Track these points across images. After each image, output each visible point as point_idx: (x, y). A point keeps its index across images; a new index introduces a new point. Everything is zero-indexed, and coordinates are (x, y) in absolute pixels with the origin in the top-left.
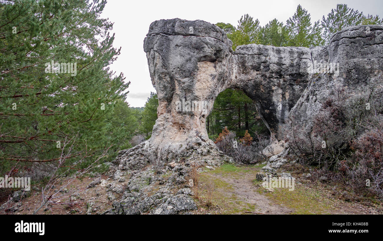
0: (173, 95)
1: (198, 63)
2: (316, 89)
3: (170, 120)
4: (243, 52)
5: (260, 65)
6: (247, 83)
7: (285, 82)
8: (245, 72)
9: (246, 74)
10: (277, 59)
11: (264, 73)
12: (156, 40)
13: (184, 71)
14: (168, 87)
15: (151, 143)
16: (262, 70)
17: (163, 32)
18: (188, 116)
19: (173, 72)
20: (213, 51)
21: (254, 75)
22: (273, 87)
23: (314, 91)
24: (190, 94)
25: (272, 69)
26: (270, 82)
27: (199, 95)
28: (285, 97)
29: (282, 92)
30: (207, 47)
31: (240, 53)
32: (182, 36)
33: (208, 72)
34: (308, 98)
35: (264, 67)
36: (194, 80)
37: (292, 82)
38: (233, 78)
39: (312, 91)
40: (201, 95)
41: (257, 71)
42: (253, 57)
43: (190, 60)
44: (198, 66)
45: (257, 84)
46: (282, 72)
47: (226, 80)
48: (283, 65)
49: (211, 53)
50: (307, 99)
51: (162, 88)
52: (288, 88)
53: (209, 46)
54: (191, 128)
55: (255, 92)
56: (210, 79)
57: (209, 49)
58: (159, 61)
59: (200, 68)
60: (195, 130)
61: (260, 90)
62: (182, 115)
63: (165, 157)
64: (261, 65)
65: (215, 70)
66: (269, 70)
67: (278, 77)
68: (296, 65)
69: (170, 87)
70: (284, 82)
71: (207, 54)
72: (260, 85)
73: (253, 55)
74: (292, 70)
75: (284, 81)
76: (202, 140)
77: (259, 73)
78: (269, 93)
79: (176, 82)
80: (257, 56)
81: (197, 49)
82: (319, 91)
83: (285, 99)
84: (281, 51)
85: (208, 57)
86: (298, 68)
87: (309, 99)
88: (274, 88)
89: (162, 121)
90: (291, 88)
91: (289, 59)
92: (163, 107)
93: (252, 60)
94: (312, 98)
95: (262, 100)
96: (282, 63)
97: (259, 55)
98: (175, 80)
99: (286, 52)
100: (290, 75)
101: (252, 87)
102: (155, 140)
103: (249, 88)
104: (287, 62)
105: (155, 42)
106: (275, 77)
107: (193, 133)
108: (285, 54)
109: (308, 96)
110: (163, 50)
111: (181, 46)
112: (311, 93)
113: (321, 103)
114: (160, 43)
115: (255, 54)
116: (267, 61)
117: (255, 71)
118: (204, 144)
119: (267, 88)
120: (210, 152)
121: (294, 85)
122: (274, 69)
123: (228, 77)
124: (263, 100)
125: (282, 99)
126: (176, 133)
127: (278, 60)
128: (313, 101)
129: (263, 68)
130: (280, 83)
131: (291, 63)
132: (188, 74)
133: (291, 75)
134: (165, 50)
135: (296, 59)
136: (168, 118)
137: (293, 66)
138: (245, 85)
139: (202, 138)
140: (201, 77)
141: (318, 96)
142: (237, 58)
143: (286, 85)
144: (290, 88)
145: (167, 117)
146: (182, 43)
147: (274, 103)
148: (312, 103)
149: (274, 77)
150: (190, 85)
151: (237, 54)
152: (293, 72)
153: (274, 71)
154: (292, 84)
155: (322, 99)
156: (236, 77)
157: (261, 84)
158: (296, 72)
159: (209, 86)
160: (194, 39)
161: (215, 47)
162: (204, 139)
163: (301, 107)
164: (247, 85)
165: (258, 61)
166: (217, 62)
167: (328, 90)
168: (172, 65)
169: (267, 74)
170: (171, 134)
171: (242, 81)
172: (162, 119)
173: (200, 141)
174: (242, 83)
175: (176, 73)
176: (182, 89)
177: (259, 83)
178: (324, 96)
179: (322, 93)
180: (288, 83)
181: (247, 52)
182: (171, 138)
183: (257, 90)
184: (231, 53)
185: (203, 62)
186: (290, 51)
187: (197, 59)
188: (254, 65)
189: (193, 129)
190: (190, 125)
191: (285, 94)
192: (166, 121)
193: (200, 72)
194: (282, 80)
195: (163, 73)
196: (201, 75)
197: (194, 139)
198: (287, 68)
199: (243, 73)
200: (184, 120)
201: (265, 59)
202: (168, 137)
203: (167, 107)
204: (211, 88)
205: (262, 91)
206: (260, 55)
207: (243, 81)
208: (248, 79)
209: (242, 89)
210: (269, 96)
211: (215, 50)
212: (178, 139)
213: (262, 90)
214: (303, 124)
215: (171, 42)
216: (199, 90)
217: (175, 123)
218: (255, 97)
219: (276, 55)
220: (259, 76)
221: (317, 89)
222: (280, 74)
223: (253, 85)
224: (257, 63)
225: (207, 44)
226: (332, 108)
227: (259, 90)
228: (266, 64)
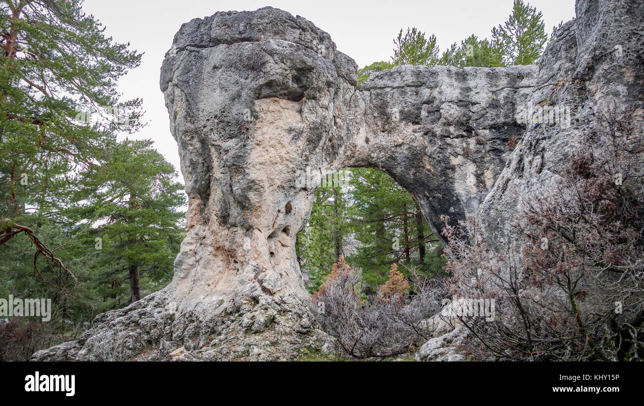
0: (210, 183)
1: (256, 102)
2: (541, 134)
3: (208, 241)
4: (380, 83)
5: (419, 109)
6: (393, 152)
7: (481, 144)
8: (386, 127)
9: (390, 132)
10: (458, 91)
11: (429, 126)
12: (179, 63)
13: (228, 122)
14: (199, 163)
15: (167, 297)
16: (423, 120)
17: (193, 44)
18: (240, 231)
19: (205, 127)
20: (286, 70)
21: (409, 134)
22: (452, 158)
23: (537, 142)
24: (240, 177)
25: (446, 115)
26: (446, 146)
27: (259, 179)
28: (483, 182)
29: (475, 169)
30: (272, 61)
31: (376, 87)
32: (225, 45)
33: (281, 123)
34: (521, 166)
35: (429, 112)
36: (249, 142)
37: (499, 144)
38: (359, 140)
39: (531, 144)
40: (265, 178)
41: (415, 123)
42: (403, 93)
43: (239, 96)
44: (257, 109)
45: (416, 155)
46: (470, 122)
47: (340, 146)
48: (474, 104)
49: (282, 74)
50: (519, 168)
51: (189, 167)
52: (488, 158)
53: (276, 57)
54: (246, 258)
55: (414, 174)
56: (287, 138)
57: (277, 66)
58: (181, 107)
59: (262, 115)
60: (254, 263)
61: (424, 167)
62: (229, 228)
63: (179, 333)
64: (421, 109)
65: (299, 117)
66: (441, 117)
67: (464, 134)
68: (506, 104)
69: (203, 163)
70: (478, 146)
71: (272, 78)
72: (422, 157)
73: (403, 87)
74: (496, 115)
75: (479, 143)
76: (265, 290)
77: (419, 129)
78: (444, 173)
79: (213, 150)
80: (413, 89)
81: (253, 69)
82: (550, 137)
83: (485, 186)
84: (467, 75)
85: (278, 86)
86: (509, 109)
87: (523, 168)
88: (455, 161)
89: (191, 244)
90: (498, 160)
91: (486, 91)
92: (194, 212)
93: (401, 99)
94: (531, 162)
95: (430, 191)
96: (470, 100)
97: (417, 86)
98: (210, 146)
99: (478, 75)
100: (491, 128)
101: (405, 161)
102: (179, 288)
103: (399, 164)
104: (482, 96)
105: (176, 67)
106: (456, 133)
107: (248, 272)
108: (476, 80)
109: (521, 160)
110: (188, 82)
111: (221, 66)
112: (529, 149)
113: (555, 172)
114: (185, 68)
115: (408, 86)
116: (435, 98)
117: (410, 124)
118: (266, 300)
119: (439, 162)
120: (275, 322)
121: (503, 152)
122: (451, 115)
123: (345, 138)
124: (432, 192)
125: (478, 187)
126: (220, 272)
127: (461, 93)
128: (533, 171)
129: (427, 114)
130: (468, 148)
131: (493, 99)
132: (234, 129)
133: (495, 128)
134: (193, 81)
135: (505, 89)
136: (204, 238)
137: (497, 106)
138: (389, 158)
139: (265, 284)
140: (263, 134)
141: (547, 155)
142: (368, 98)
143: (483, 151)
144: (494, 159)
145: (202, 234)
146: (223, 61)
147: (459, 198)
148: (531, 176)
149: (453, 134)
150: (240, 154)
151: (369, 90)
152: (498, 120)
153: (451, 119)
154: (498, 149)
155: (561, 160)
156: (367, 141)
157: (425, 154)
158: (506, 120)
159: (286, 156)
160: (248, 46)
161: (290, 59)
162: (270, 287)
163: (503, 193)
164: (393, 158)
165: (415, 100)
166: (304, 99)
167: (576, 132)
168: (205, 113)
169: (437, 130)
170: (211, 273)
171: (381, 148)
172: (193, 238)
173: (259, 292)
174: (383, 153)
175: (212, 129)
176: (224, 167)
177: (420, 150)
178: (567, 149)
179: (559, 142)
180: (488, 148)
181: (389, 83)
182: (210, 283)
183: (417, 167)
184: (353, 87)
185: (268, 100)
186: (489, 73)
187: (252, 93)
188: (406, 109)
189: (250, 262)
190: (244, 253)
191: (483, 174)
192: (201, 244)
193: (262, 124)
194: (472, 141)
195: (188, 132)
196: (265, 129)
197: (246, 289)
198: (483, 112)
199: (383, 132)
200: (233, 241)
201: (431, 94)
202: (203, 283)
203: (202, 211)
204: (291, 162)
205: (429, 171)
206: (420, 86)
207: (384, 148)
208: (396, 144)
209: (383, 167)
210: (445, 181)
211: (291, 68)
212: (222, 286)
213: (428, 167)
214: (509, 242)
215: (205, 61)
216: (258, 167)
217: (218, 249)
218: (414, 186)
219: (456, 84)
220: (419, 134)
221: (546, 135)
222: (468, 127)
223: (407, 158)
224: (414, 105)
225: (271, 53)
226: (594, 183)
227: (421, 169)
228: (432, 106)
